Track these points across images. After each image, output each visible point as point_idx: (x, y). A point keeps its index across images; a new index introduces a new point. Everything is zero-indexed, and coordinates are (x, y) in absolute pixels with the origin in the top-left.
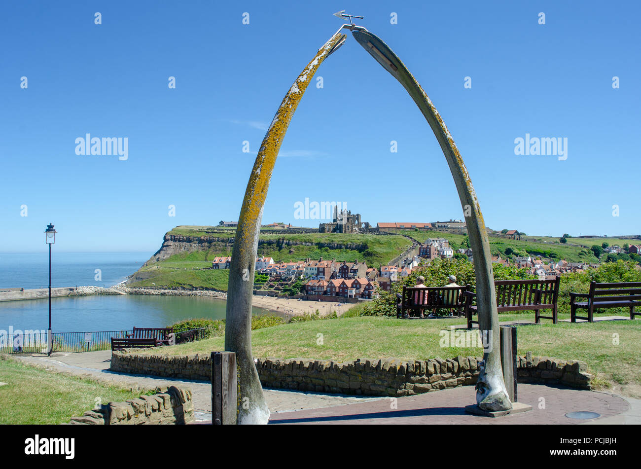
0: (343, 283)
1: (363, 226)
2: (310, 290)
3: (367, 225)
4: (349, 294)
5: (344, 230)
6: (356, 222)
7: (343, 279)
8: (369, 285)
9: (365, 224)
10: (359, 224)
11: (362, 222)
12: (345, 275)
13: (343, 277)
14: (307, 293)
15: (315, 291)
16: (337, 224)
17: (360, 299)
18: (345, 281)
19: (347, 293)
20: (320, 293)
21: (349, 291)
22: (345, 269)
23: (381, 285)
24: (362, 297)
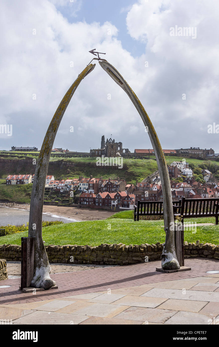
0: (108, 196)
1: (124, 151)
2: (82, 201)
3: (127, 150)
5: (109, 154)
6: (119, 149)
8: (128, 197)
10: (121, 150)
11: (123, 148)
12: (110, 190)
13: (108, 191)
14: (80, 203)
15: (86, 201)
16: (104, 150)
17: (121, 208)
18: (109, 194)
19: (111, 203)
20: (90, 203)
21: (112, 201)
22: (110, 185)
23: (136, 197)
24: (123, 207)
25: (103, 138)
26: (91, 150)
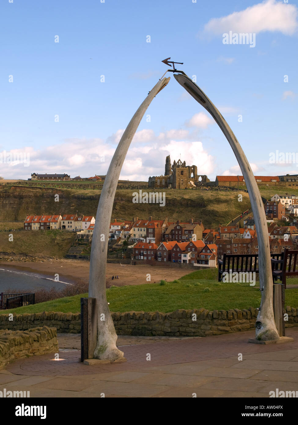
0: (176, 246)
1: (200, 179)
2: (138, 255)
3: (204, 178)
4: (183, 258)
5: (177, 184)
6: (192, 175)
7: (175, 242)
8: (206, 248)
9: (203, 177)
10: (196, 177)
11: (198, 174)
12: (178, 238)
13: (176, 240)
14: (135, 258)
15: (143, 255)
16: (169, 178)
17: (196, 265)
18: (178, 244)
19: (180, 258)
20: (150, 258)
21: (182, 255)
22: (178, 230)
23: (219, 249)
24: (198, 262)
25: (168, 159)
26: (150, 178)
